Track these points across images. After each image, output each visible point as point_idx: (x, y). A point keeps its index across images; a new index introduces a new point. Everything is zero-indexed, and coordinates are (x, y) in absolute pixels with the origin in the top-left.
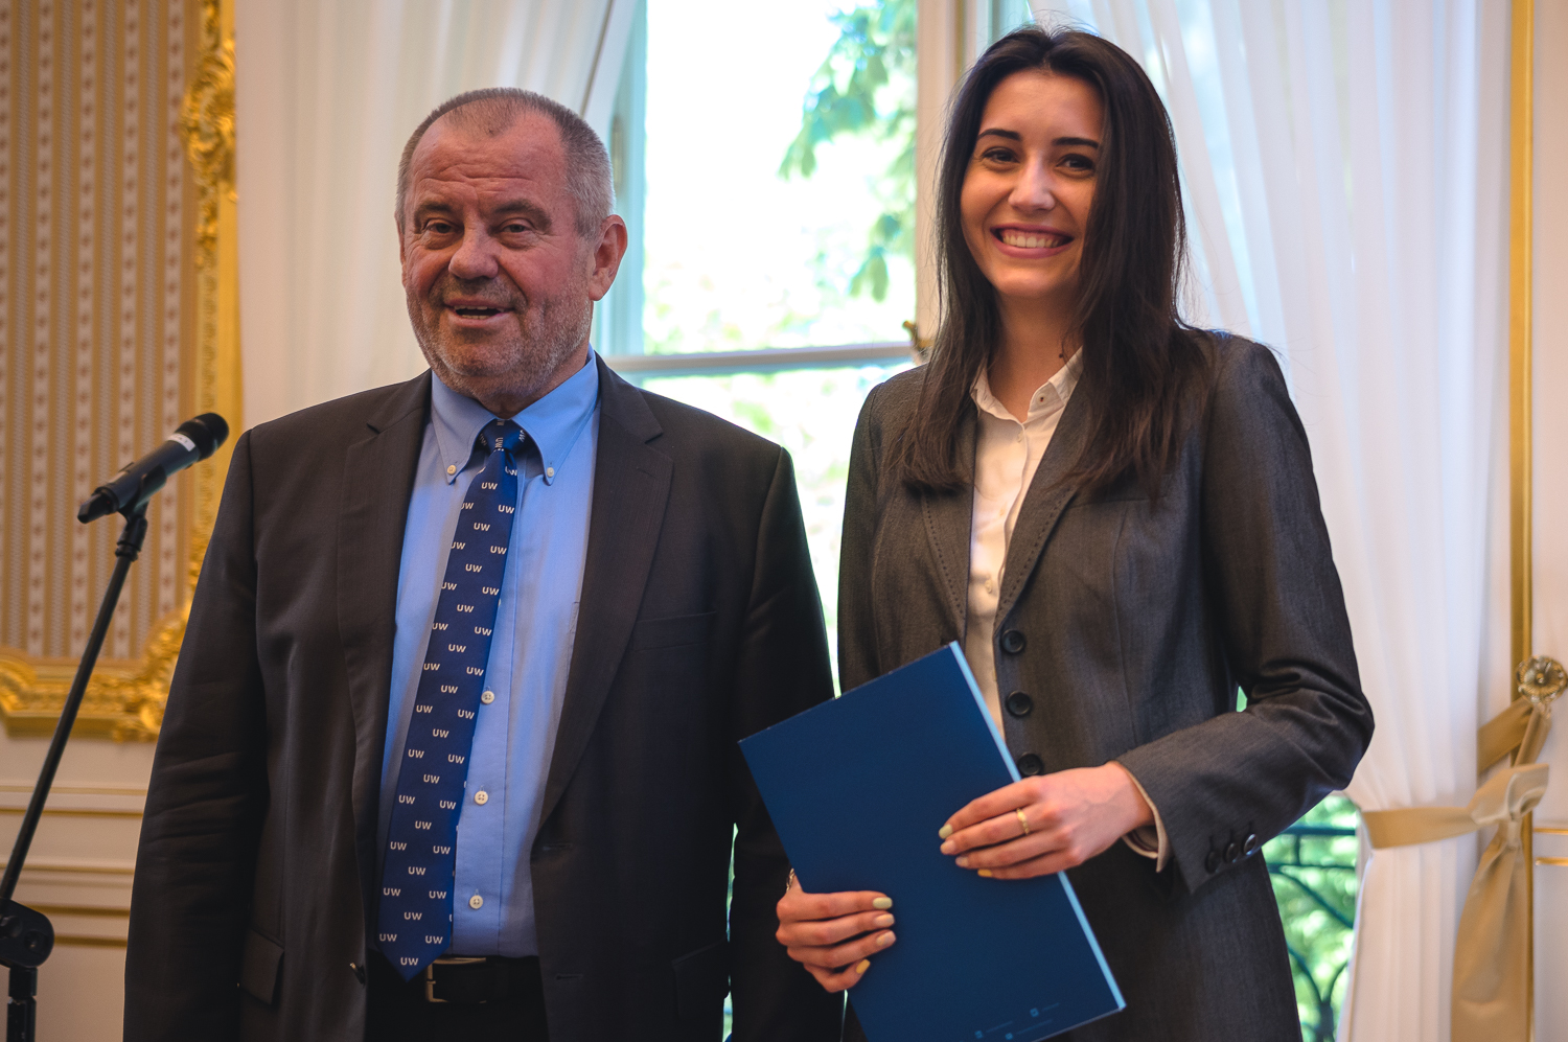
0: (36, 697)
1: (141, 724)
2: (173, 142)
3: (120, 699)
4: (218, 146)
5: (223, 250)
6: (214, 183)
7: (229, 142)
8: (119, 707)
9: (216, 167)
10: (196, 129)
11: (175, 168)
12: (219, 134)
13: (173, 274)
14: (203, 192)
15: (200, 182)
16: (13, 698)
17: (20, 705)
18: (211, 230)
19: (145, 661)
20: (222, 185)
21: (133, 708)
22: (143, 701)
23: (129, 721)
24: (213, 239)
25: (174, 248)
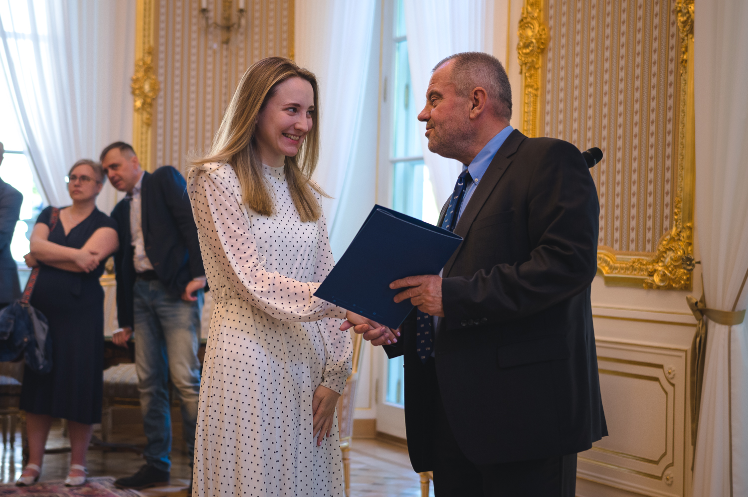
0: (616, 268)
1: (654, 281)
2: (673, 17)
3: (647, 270)
4: (688, 18)
5: (690, 65)
6: (687, 35)
7: (692, 15)
8: (646, 273)
9: (687, 28)
10: (680, 11)
11: (673, 30)
12: (688, 12)
13: (671, 78)
14: (683, 40)
15: (682, 35)
16: (607, 268)
17: (609, 271)
18: (685, 57)
19: (657, 253)
20: (690, 36)
21: (651, 274)
22: (655, 271)
23: (649, 280)
24: (686, 61)
25: (672, 66)
